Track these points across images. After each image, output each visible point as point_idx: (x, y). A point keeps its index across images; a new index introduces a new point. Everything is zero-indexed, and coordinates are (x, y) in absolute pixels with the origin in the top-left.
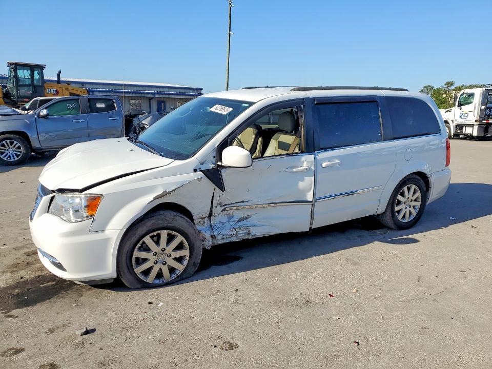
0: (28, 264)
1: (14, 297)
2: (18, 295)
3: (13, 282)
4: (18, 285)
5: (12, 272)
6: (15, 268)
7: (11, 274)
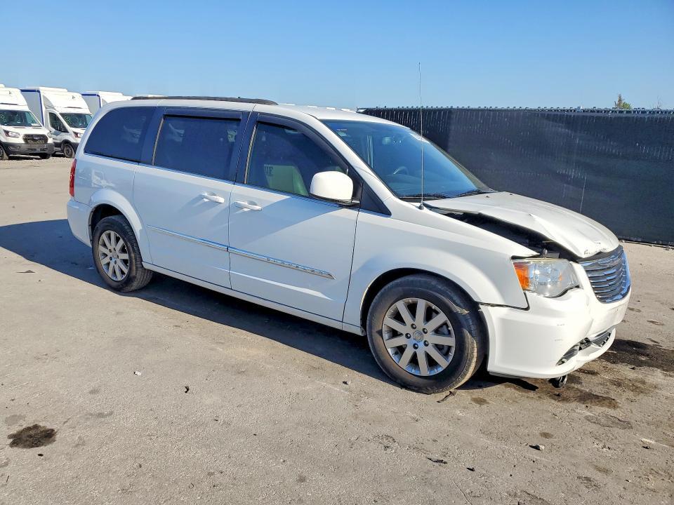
0: (619, 385)
1: (648, 355)
2: (643, 354)
3: (644, 369)
4: (641, 364)
5: (644, 383)
6: (638, 388)
7: (647, 381)
